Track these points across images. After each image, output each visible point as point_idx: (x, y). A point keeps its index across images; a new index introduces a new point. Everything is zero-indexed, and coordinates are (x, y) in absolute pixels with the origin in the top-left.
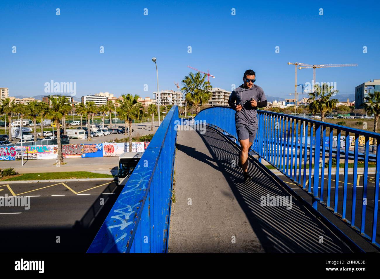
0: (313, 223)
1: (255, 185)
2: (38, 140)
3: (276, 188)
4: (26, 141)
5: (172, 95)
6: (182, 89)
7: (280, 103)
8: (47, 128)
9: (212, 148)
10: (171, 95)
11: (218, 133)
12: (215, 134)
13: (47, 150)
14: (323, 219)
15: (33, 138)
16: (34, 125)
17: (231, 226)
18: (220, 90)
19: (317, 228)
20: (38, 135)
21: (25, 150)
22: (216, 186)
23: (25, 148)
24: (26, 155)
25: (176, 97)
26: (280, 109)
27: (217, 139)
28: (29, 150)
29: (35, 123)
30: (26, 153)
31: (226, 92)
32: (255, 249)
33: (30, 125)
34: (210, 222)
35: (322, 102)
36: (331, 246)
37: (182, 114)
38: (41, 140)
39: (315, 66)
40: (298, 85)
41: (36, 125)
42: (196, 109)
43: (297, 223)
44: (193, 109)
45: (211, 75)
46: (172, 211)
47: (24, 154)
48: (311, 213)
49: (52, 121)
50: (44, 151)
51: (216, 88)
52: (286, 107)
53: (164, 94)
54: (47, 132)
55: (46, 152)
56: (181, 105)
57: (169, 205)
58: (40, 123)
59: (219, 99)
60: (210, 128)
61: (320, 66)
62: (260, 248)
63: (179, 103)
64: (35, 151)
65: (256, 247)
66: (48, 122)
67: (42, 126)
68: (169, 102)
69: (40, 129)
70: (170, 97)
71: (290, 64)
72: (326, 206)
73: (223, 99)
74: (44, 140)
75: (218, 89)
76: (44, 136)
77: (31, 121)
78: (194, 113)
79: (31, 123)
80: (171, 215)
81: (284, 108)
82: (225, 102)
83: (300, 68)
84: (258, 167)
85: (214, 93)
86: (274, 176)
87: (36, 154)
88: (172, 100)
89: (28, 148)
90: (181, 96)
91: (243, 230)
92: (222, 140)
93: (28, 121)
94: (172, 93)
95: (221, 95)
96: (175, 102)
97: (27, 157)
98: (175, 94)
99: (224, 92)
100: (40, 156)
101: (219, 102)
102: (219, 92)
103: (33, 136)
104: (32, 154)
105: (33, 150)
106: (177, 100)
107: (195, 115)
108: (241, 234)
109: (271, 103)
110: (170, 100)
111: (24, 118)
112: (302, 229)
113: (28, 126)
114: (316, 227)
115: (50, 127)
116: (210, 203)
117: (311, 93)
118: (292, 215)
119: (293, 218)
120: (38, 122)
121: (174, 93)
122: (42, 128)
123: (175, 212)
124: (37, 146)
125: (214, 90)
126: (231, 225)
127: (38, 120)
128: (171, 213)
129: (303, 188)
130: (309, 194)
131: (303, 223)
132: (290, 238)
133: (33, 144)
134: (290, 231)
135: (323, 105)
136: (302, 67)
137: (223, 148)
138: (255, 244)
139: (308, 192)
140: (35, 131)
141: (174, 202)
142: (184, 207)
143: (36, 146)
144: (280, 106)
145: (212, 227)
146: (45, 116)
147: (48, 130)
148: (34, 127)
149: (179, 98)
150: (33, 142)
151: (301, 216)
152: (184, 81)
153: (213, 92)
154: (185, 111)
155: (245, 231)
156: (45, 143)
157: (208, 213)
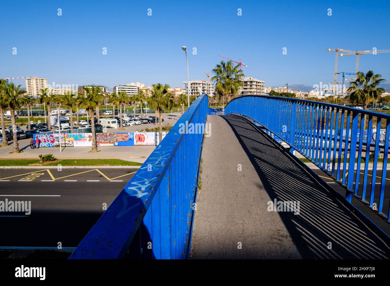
0: (346, 216)
1: (285, 176)
2: (74, 128)
3: (307, 179)
4: (64, 129)
5: (203, 84)
6: (213, 79)
7: (318, 93)
8: (82, 117)
9: (242, 137)
10: (201, 85)
11: (248, 123)
12: (245, 123)
13: (82, 138)
14: (357, 213)
15: (70, 127)
16: (71, 114)
17: (257, 215)
18: (252, 79)
19: (350, 221)
20: (75, 123)
21: (62, 138)
22: (243, 175)
23: (62, 135)
24: (64, 142)
25: (206, 87)
26: (317, 99)
27: (247, 129)
28: (67, 138)
29: (71, 112)
30: (64, 140)
31: (259, 81)
32: (281, 238)
33: (67, 114)
34: (236, 209)
35: (366, 92)
36: (365, 240)
37: (212, 104)
38: (77, 128)
39: (359, 52)
40: (338, 74)
41: (73, 114)
42: (227, 99)
43: (328, 214)
44: (223, 99)
45: (243, 64)
46: (197, 197)
47: (62, 141)
48: (344, 206)
49: (86, 110)
50: (80, 138)
51: (248, 77)
52: (324, 97)
53: (194, 84)
54: (82, 121)
55: (82, 140)
56: (211, 95)
57: (195, 191)
58: (76, 112)
59: (251, 89)
60: (240, 118)
61: (365, 51)
62: (287, 237)
63: (210, 93)
64: (72, 139)
65: (283, 236)
66: (83, 111)
67: (78, 115)
68: (199, 92)
69: (76, 118)
70: (201, 87)
71: (330, 51)
72: (361, 199)
73: (255, 89)
74: (80, 128)
75: (250, 79)
76: (80, 125)
77: (68, 110)
78: (225, 104)
79: (68, 112)
80: (196, 201)
81: (322, 99)
82: (257, 92)
83: (342, 55)
84: (289, 158)
85: (246, 82)
86: (305, 167)
87: (72, 141)
88: (203, 90)
89: (66, 135)
90: (211, 86)
91: (269, 219)
92: (252, 130)
93: (65, 111)
94: (202, 83)
95: (254, 85)
96: (206, 92)
97: (65, 144)
98: (206, 84)
99: (257, 82)
100: (77, 143)
101: (251, 92)
102: (251, 82)
103: (70, 125)
104: (69, 142)
105: (70, 138)
106: (207, 90)
107: (226, 105)
108: (267, 222)
109: (307, 93)
110: (200, 90)
111: (61, 107)
112: (333, 221)
113: (65, 115)
114: (348, 220)
115: (85, 116)
116: (236, 191)
117: (353, 82)
118: (323, 206)
119: (324, 209)
120: (74, 111)
121: (204, 83)
122: (78, 117)
123: (201, 198)
124: (74, 134)
125: (246, 79)
126: (257, 213)
127: (74, 109)
128: (197, 199)
129: (336, 180)
130: (343, 186)
131: (335, 215)
132: (319, 229)
133: (70, 132)
134: (320, 222)
135: (366, 95)
136: (343, 53)
137: (253, 138)
138: (282, 233)
139: (342, 184)
140: (71, 120)
141: (200, 189)
142: (210, 194)
143: (72, 134)
144: (317, 96)
145: (237, 214)
146: (81, 106)
147: (83, 119)
148: (71, 116)
149: (210, 88)
150: (70, 130)
151: (332, 209)
152: (214, 70)
153: (244, 82)
154: (216, 101)
155: (271, 220)
156: (80, 131)
157: (234, 201)
